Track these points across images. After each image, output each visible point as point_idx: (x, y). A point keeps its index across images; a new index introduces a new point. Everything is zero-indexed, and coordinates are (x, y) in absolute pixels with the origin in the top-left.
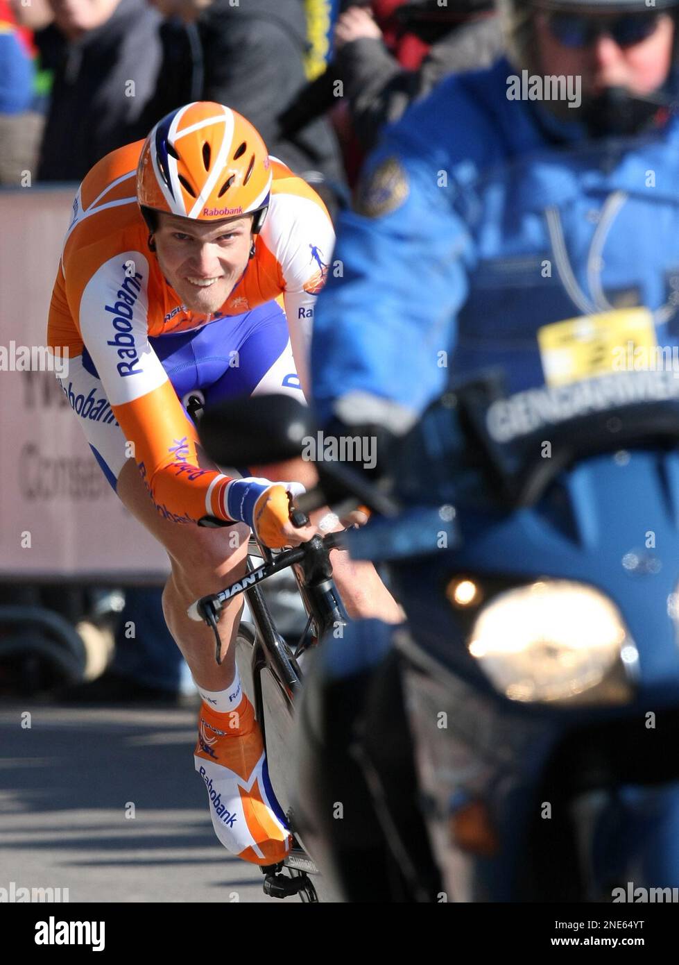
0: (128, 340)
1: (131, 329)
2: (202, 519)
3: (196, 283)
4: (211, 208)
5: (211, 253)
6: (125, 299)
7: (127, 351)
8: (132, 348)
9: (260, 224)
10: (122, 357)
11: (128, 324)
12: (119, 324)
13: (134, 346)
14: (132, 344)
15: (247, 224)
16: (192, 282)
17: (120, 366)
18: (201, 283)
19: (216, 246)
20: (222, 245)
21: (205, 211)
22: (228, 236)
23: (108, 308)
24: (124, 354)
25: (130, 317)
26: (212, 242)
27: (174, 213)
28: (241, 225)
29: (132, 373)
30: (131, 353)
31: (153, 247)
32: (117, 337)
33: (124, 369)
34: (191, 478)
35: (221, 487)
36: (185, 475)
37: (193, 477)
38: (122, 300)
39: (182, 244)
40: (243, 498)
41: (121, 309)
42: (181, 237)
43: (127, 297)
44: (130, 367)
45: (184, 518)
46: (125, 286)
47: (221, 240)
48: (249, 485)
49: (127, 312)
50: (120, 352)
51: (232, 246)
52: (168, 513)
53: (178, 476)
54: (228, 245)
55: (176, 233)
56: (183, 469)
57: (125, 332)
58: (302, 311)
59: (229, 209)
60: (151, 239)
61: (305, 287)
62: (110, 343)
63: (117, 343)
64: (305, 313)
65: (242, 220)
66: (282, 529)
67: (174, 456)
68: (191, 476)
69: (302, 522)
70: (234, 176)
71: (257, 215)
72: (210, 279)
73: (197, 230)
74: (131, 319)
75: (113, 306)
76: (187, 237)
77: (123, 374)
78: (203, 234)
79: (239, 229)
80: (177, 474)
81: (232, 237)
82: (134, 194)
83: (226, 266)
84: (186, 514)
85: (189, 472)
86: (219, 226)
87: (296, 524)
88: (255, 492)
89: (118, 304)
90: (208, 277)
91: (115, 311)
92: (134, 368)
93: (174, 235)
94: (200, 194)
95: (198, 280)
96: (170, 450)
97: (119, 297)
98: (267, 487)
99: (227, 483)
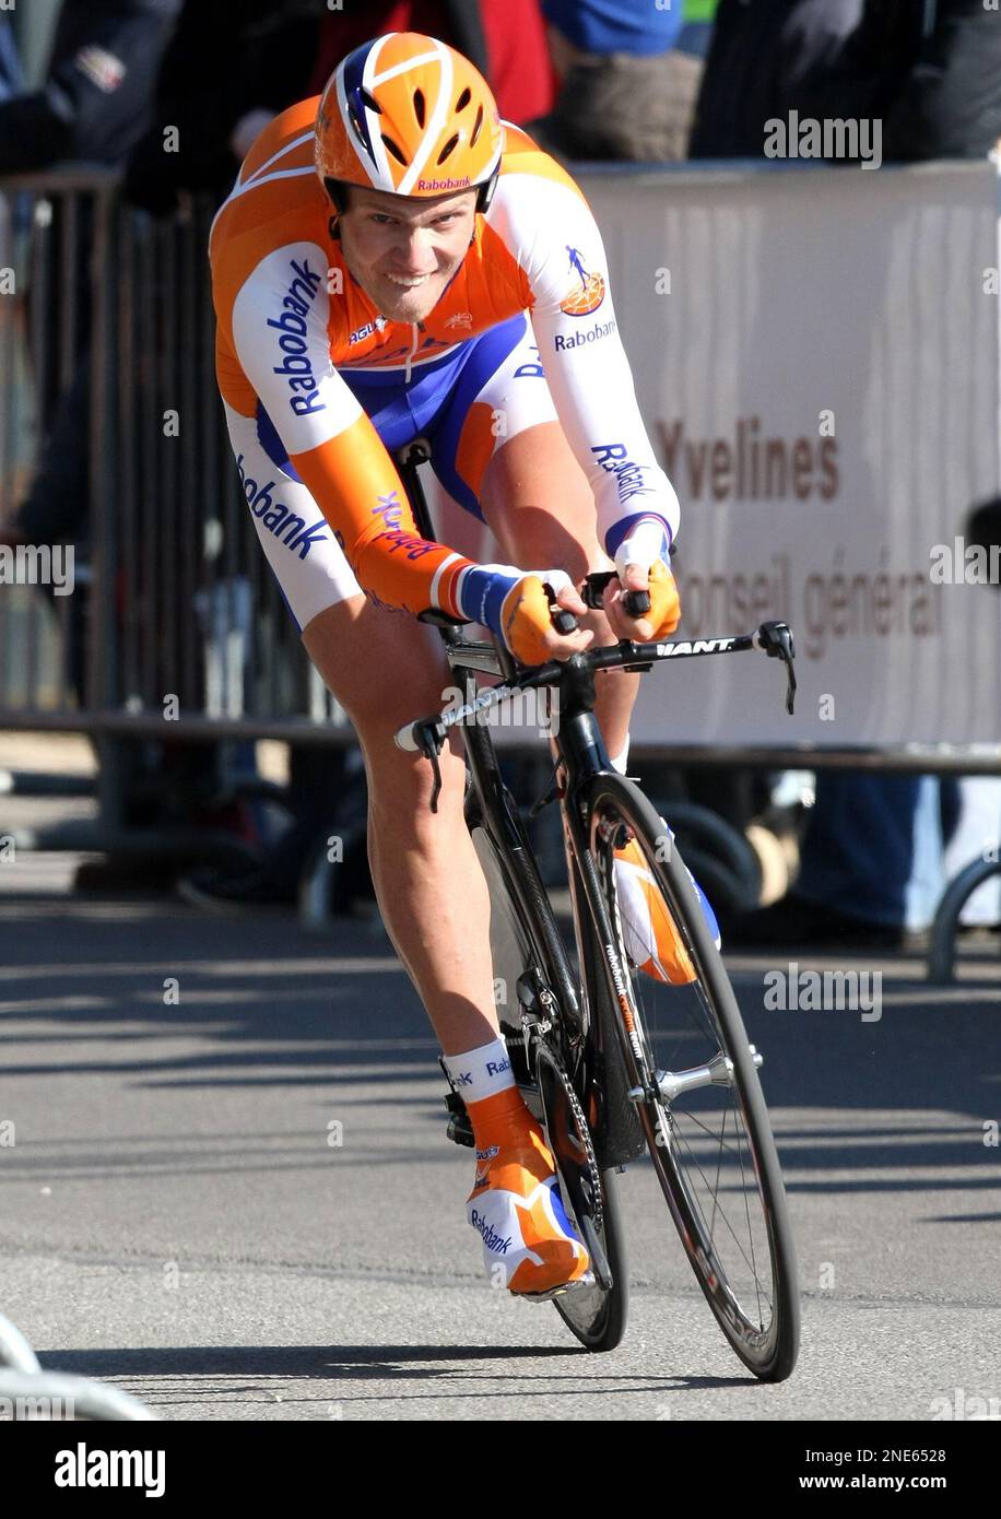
0: (302, 365)
1: (305, 349)
2: (424, 612)
3: (400, 282)
4: (428, 180)
5: (424, 242)
6: (295, 308)
7: (301, 381)
8: (309, 376)
9: (488, 199)
10: (296, 390)
11: (301, 342)
12: (288, 343)
13: (310, 372)
14: (308, 371)
15: (472, 198)
16: (394, 280)
17: (294, 401)
18: (409, 283)
19: (430, 231)
20: (439, 230)
21: (421, 185)
22: (445, 217)
23: (271, 323)
24: (298, 385)
25: (303, 332)
26: (426, 226)
27: (377, 187)
28: (465, 203)
29: (310, 410)
30: (308, 383)
31: (336, 234)
32: (287, 361)
33: (302, 406)
34: (411, 557)
35: (452, 575)
36: (403, 552)
37: (415, 554)
38: (290, 310)
39: (382, 228)
40: (484, 596)
41: (289, 322)
42: (382, 219)
43: (296, 306)
44: (308, 402)
45: (400, 611)
46: (293, 291)
47: (436, 223)
48: (491, 577)
49: (298, 326)
50: (292, 382)
51: (451, 231)
52: (379, 601)
53: (393, 553)
54: (447, 229)
55: (375, 215)
56: (399, 543)
57: (298, 354)
58: (560, 340)
59: (453, 180)
60: (335, 222)
61: (562, 305)
62: (277, 371)
63: (287, 370)
64: (565, 343)
65: (466, 195)
66: (543, 638)
67: (382, 521)
68: (411, 554)
69: (570, 627)
70: (457, 135)
71: (483, 188)
72: (421, 276)
73: (405, 210)
74: (305, 335)
75: (278, 320)
76: (389, 220)
77: (300, 413)
78: (414, 216)
79: (462, 208)
80: (391, 551)
81: (451, 219)
82: (311, 162)
83: (443, 258)
84: (404, 606)
85: (408, 547)
86: (435, 205)
87: (562, 629)
88: (500, 587)
89: (285, 316)
90: (418, 273)
91: (281, 325)
92: (314, 403)
93: (372, 217)
94: (412, 160)
95: (403, 278)
96: (374, 512)
97: (286, 306)
98: (516, 579)
99: (462, 568)
